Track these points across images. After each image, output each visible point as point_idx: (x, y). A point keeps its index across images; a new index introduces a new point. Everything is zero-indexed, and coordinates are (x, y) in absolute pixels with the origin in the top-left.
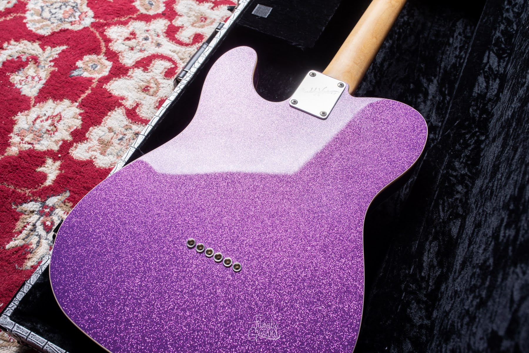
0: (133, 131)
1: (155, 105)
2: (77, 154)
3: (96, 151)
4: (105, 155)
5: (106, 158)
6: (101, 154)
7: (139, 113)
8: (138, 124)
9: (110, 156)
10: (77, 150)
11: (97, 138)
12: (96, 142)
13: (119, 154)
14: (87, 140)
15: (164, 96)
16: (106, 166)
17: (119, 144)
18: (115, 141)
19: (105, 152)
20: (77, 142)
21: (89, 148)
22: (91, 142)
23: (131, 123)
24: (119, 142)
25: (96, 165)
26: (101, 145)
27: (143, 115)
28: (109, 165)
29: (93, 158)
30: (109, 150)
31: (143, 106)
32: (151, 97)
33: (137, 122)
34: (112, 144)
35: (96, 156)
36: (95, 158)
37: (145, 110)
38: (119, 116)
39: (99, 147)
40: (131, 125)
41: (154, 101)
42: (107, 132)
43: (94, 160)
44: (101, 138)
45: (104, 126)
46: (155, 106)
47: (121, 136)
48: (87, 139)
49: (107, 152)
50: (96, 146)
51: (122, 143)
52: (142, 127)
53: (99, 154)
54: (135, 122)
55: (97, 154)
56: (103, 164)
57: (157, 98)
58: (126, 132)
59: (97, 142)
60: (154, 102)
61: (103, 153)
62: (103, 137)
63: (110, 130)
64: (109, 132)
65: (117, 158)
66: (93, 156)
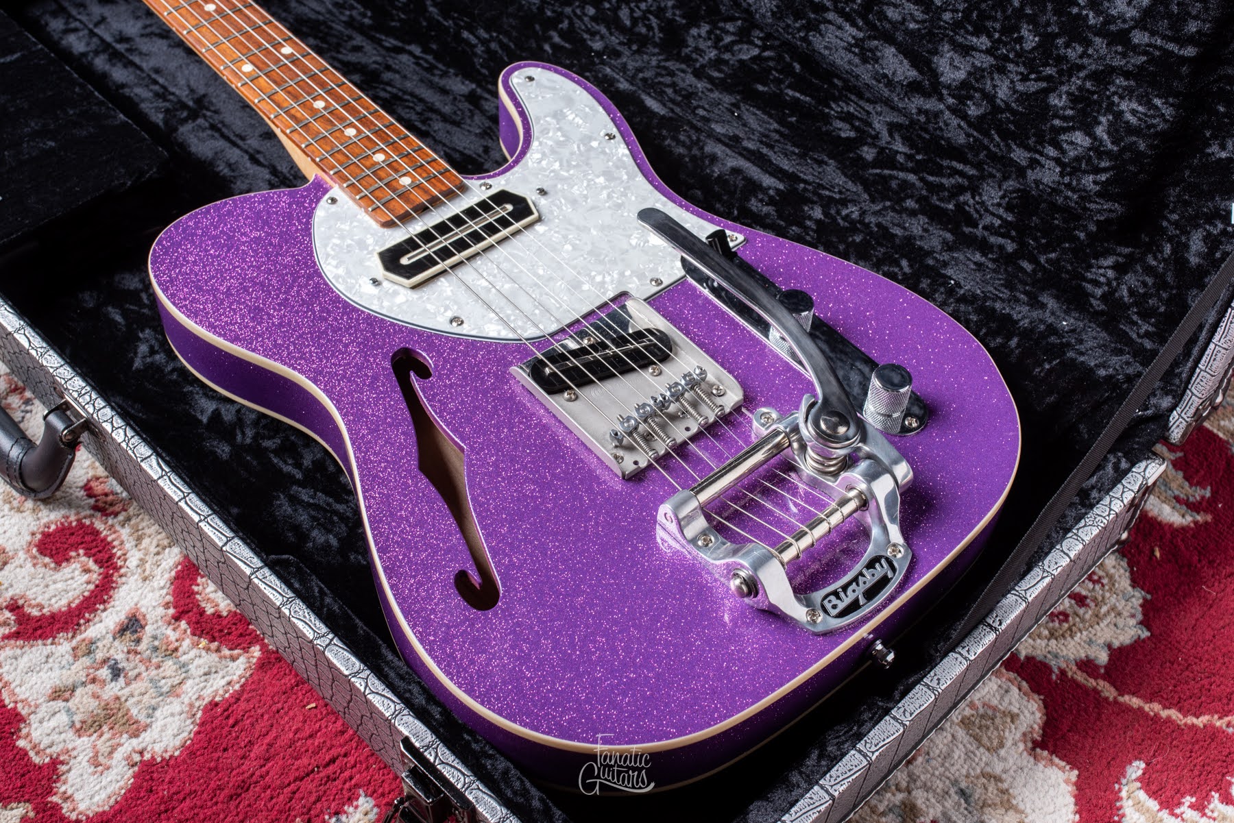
0: (110, 636)
1: (45, 566)
2: (96, 799)
3: (119, 745)
4: (147, 727)
5: (157, 726)
6: (135, 735)
7: (45, 611)
8: (88, 621)
9: (158, 713)
10: (77, 796)
11: (70, 734)
12: (84, 744)
13: (165, 689)
14: (62, 763)
15: (29, 538)
16: (188, 729)
17: (128, 684)
18: (114, 689)
19: (136, 722)
20: (50, 791)
21: (95, 762)
22: (74, 753)
23: (73, 637)
24: (122, 680)
25: (167, 756)
26: (105, 728)
27: (64, 602)
28: (189, 721)
29: (137, 758)
30: (134, 712)
31: (30, 594)
32: (7, 567)
33: (82, 621)
34: (118, 698)
35: (139, 748)
36: (141, 753)
37: (47, 596)
38: (26, 658)
39: (106, 736)
40: (79, 638)
41: (29, 565)
42: (64, 704)
43: (147, 756)
44: (78, 725)
45: (37, 706)
46: (53, 565)
47: (105, 673)
48: (55, 763)
49: (142, 718)
50: (99, 743)
51: (132, 674)
52: (104, 615)
53: (134, 741)
54: (79, 625)
55: (129, 745)
56: (175, 736)
57: (22, 555)
58: (100, 656)
59: (85, 739)
60: (34, 565)
61: (136, 730)
62: (77, 718)
63: (61, 694)
64: (67, 700)
65: (178, 696)
66: (128, 758)
